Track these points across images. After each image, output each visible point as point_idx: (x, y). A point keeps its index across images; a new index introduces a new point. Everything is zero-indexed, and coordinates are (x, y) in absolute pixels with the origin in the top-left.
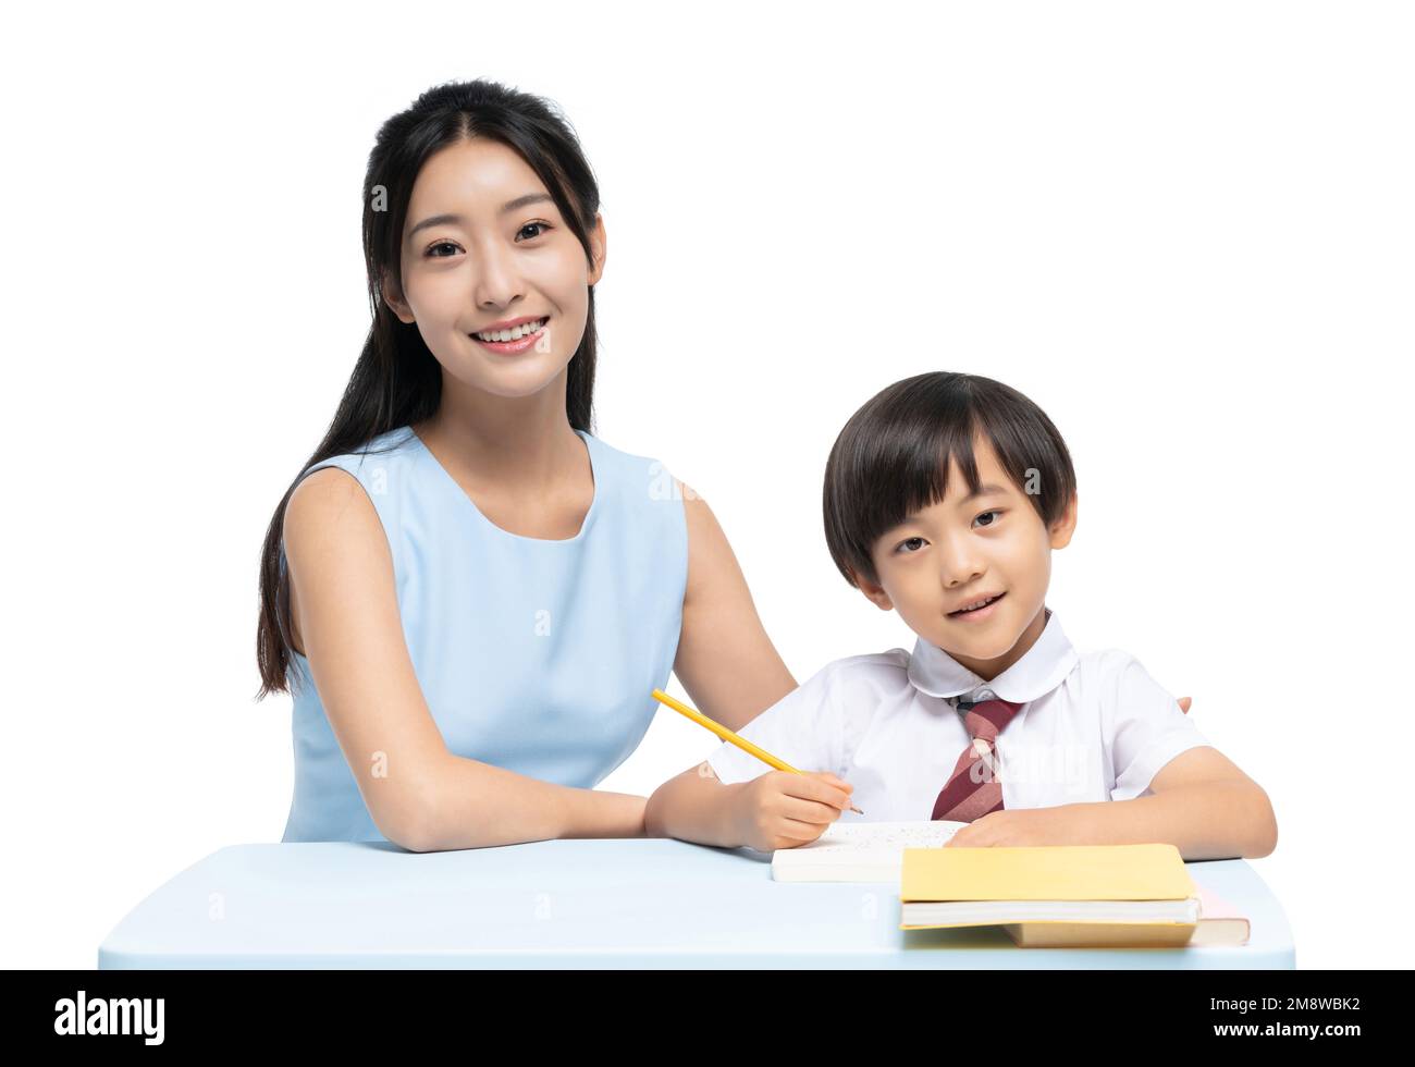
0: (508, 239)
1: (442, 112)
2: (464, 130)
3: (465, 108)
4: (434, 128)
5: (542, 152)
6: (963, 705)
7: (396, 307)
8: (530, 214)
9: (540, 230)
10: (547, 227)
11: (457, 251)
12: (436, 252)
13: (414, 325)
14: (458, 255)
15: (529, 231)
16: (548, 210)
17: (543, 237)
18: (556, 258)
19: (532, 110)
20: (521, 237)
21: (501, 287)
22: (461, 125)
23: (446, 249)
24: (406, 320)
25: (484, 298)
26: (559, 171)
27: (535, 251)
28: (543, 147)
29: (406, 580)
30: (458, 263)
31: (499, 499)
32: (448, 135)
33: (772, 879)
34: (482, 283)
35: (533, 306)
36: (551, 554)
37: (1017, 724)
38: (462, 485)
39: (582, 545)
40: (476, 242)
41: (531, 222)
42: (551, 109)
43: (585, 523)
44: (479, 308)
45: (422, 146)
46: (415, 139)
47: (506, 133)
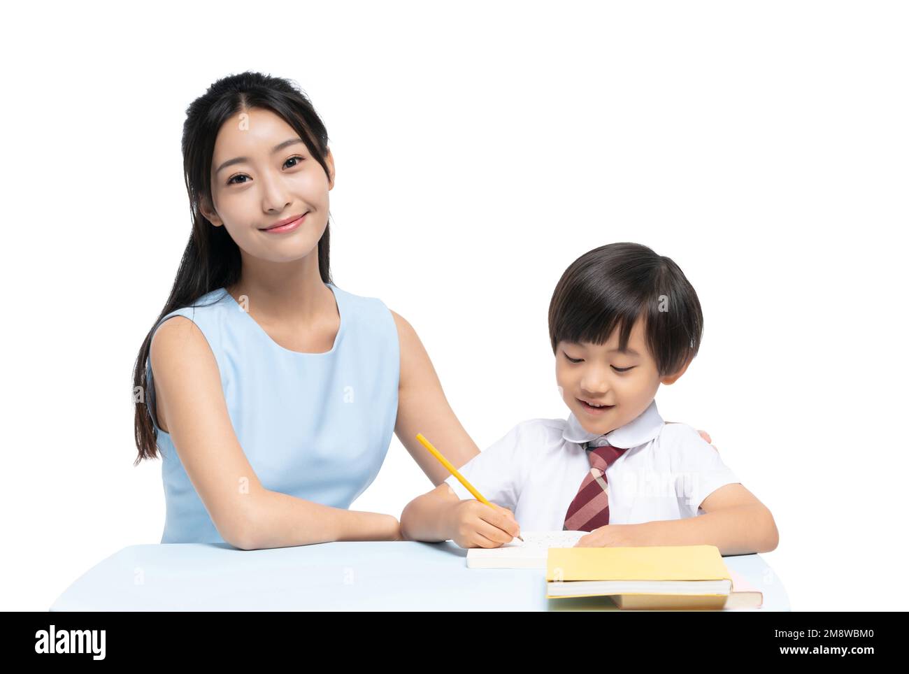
0: (278, 169)
1: (228, 94)
2: (243, 104)
3: (242, 90)
4: (225, 105)
5: (294, 114)
6: (589, 447)
7: (209, 217)
8: (290, 152)
9: (297, 161)
10: (301, 159)
11: (247, 179)
12: (234, 181)
13: (223, 228)
14: (248, 182)
15: (290, 163)
16: (301, 149)
17: (299, 165)
18: (308, 177)
19: (282, 86)
20: (285, 166)
21: (278, 199)
22: (240, 101)
23: (240, 178)
24: (217, 224)
25: (267, 207)
26: (304, 124)
27: (295, 175)
28: (293, 110)
29: (228, 382)
30: (248, 187)
31: (282, 328)
32: (234, 109)
33: (467, 567)
34: (265, 197)
35: (297, 208)
36: (316, 361)
37: (620, 461)
38: (258, 322)
39: (335, 354)
40: (259, 173)
41: (291, 157)
42: (293, 86)
43: (336, 341)
44: (265, 213)
45: (218, 117)
46: (213, 112)
47: (270, 104)
